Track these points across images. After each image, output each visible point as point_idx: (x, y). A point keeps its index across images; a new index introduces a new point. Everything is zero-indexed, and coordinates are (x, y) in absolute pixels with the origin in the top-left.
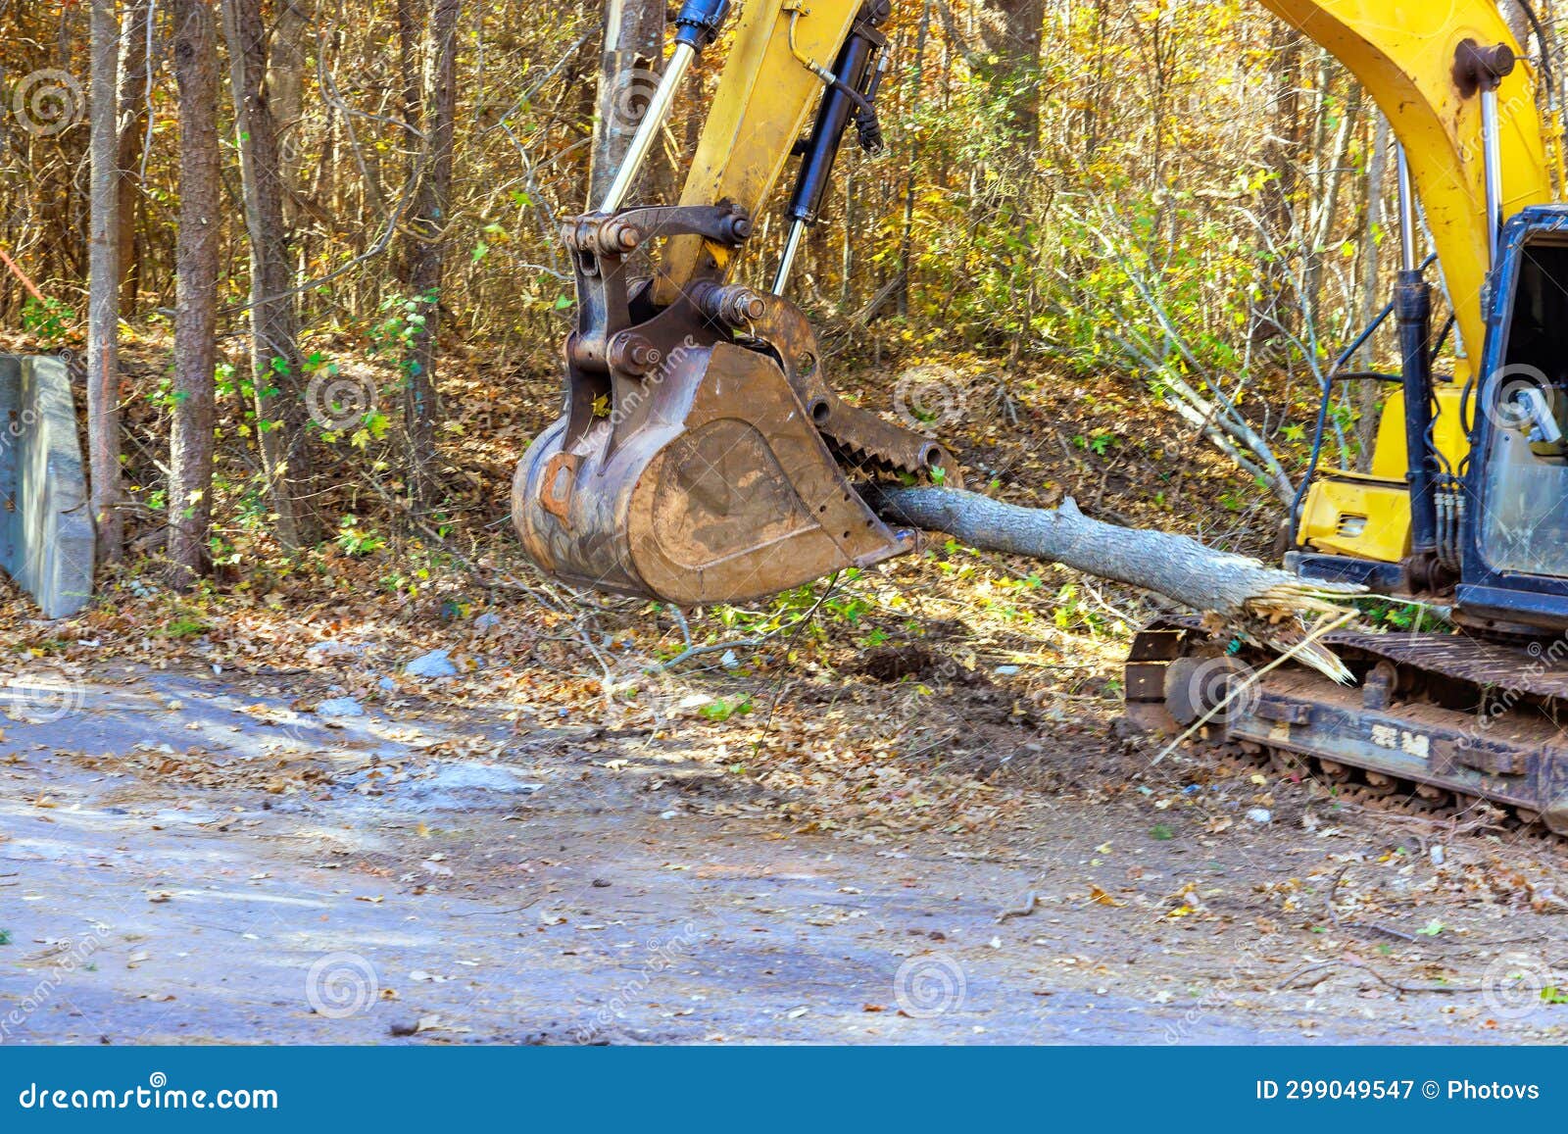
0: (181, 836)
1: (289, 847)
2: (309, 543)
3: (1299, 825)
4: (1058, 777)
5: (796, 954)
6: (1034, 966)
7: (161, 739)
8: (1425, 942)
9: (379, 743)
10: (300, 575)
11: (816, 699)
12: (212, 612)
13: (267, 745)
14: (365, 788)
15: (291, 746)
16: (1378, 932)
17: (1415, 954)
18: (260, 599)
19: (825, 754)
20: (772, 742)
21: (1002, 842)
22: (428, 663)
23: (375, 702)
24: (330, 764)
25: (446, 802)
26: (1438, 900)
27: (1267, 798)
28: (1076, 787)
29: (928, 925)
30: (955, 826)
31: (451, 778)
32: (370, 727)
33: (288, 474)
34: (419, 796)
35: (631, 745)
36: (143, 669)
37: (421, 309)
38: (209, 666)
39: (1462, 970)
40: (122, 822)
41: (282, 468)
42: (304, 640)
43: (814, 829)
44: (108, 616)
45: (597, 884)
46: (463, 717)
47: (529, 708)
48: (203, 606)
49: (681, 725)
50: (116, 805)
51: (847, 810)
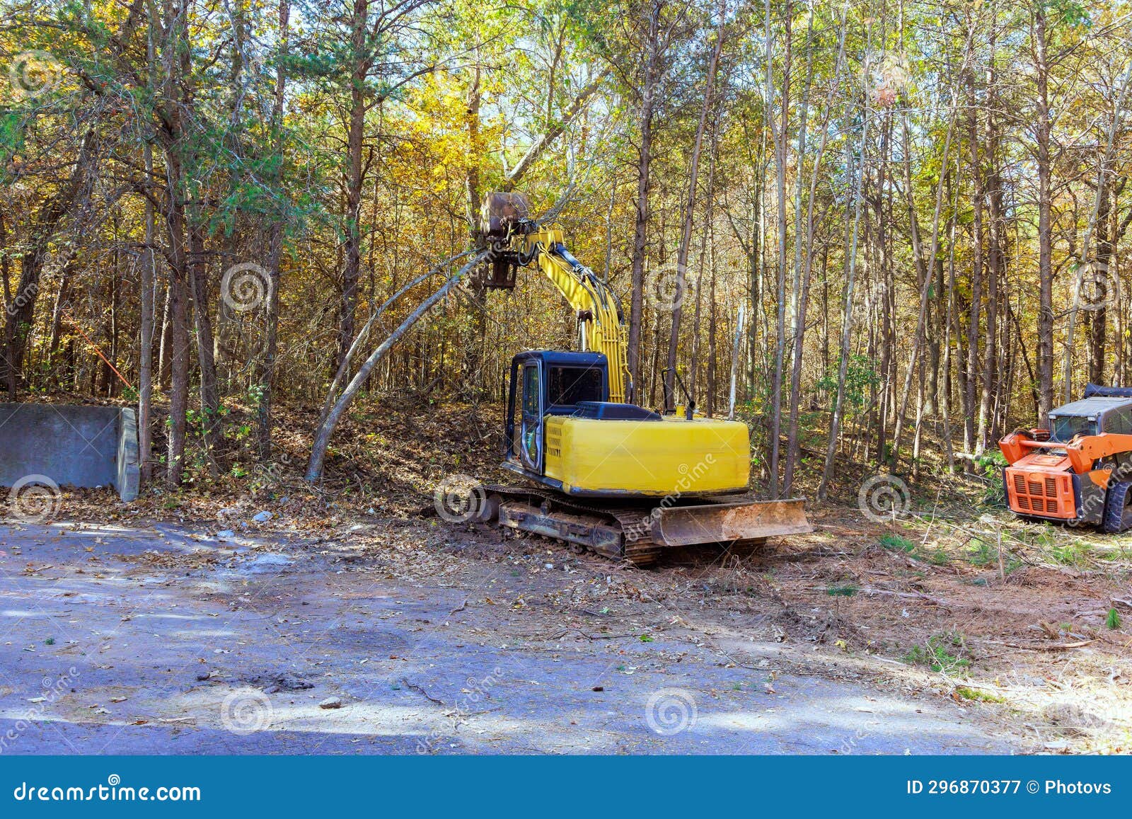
0: (150, 588)
1: (192, 592)
2: (222, 473)
3: (563, 569)
4: (481, 553)
5: (371, 632)
6: (460, 634)
7: (155, 548)
8: (602, 616)
9: (238, 547)
10: (217, 484)
11: (400, 525)
12: (182, 499)
13: (196, 549)
14: (230, 565)
15: (205, 549)
16: (586, 613)
17: (598, 621)
18: (202, 494)
19: (401, 547)
20: (382, 542)
21: (458, 579)
22: (262, 515)
23: (239, 532)
24: (218, 555)
25: (257, 570)
26: (608, 598)
27: (552, 560)
28: (487, 558)
29: (424, 617)
30: (443, 573)
31: (263, 560)
32: (237, 540)
33: (214, 448)
34: (249, 568)
35: (331, 544)
36: (153, 522)
37: (263, 390)
38: (179, 519)
39: (614, 628)
40: (130, 582)
41: (211, 447)
42: (217, 508)
43: (391, 577)
44: (144, 502)
45: (304, 604)
46: (271, 536)
47: (296, 532)
48: (180, 497)
49: (350, 537)
50: (129, 576)
51: (406, 568)
